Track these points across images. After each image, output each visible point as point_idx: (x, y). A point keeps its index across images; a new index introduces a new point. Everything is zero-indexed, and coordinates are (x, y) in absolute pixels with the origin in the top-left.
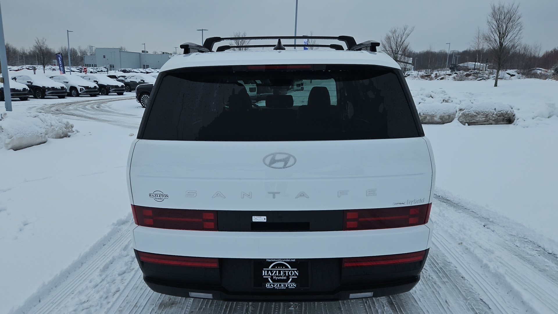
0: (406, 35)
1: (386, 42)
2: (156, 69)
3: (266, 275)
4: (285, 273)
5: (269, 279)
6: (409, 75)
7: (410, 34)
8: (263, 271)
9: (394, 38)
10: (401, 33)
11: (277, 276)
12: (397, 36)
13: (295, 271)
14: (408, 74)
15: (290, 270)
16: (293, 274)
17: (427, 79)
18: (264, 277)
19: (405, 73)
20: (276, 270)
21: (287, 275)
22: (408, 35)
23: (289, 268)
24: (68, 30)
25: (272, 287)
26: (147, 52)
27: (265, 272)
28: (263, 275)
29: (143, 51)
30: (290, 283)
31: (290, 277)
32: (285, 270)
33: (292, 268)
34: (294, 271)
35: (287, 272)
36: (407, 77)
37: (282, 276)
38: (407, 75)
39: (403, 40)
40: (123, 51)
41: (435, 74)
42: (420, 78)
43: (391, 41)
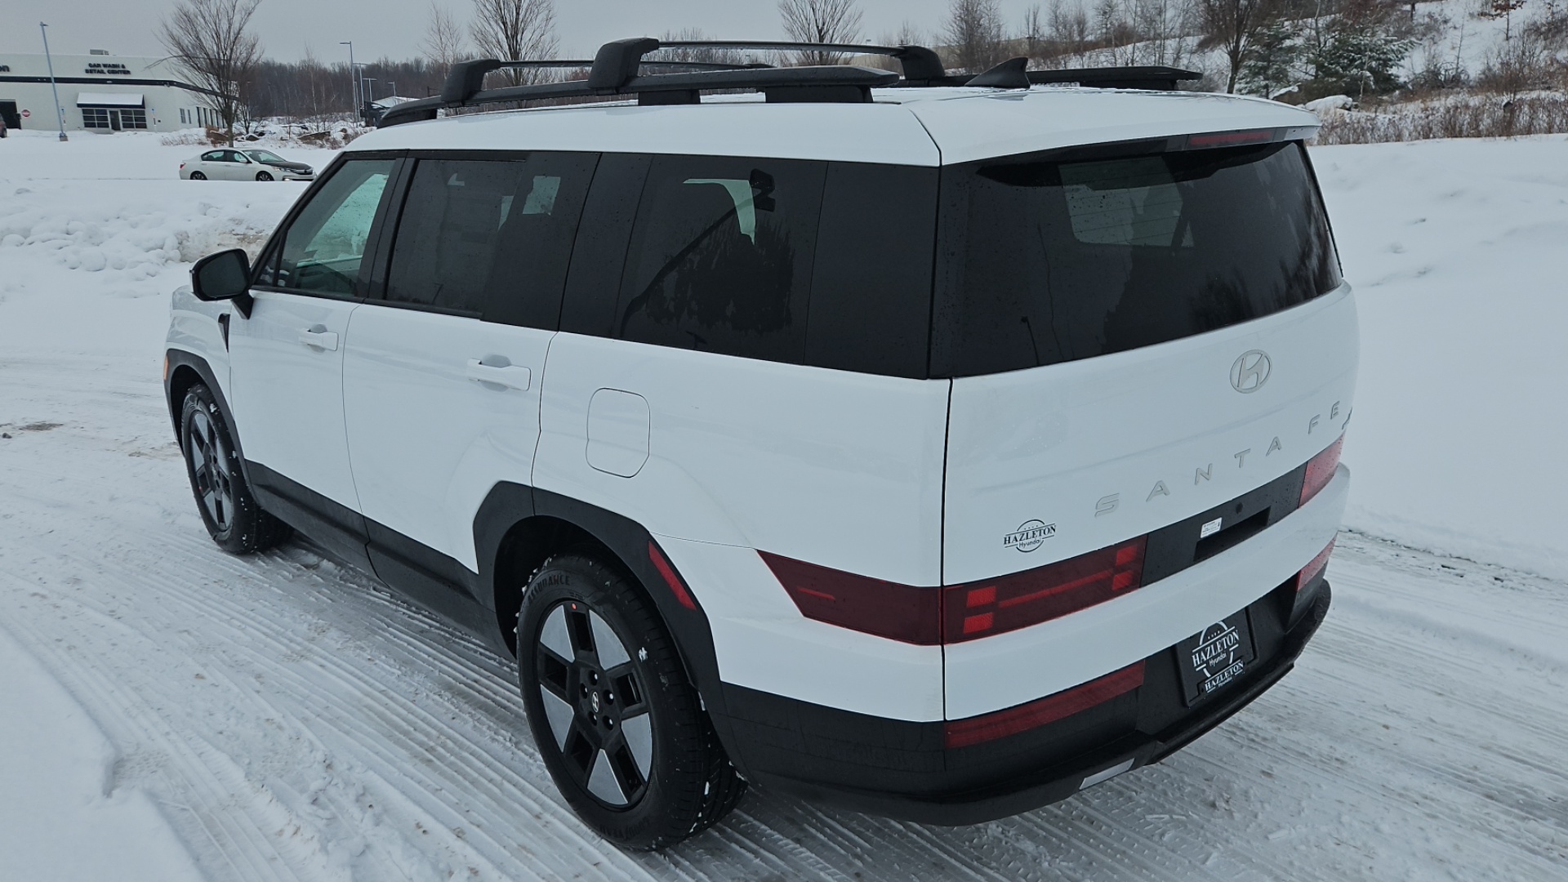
0: (243, 13)
1: (181, 31)
3: (1199, 664)
6: (262, 134)
7: (254, 8)
9: (204, 18)
10: (226, 5)
12: (214, 11)
14: (260, 129)
17: (322, 146)
19: (250, 129)
22: (249, 14)
30: (1233, 662)
36: (258, 139)
38: (255, 132)
39: (236, 26)
41: (342, 131)
42: (300, 142)
43: (199, 28)
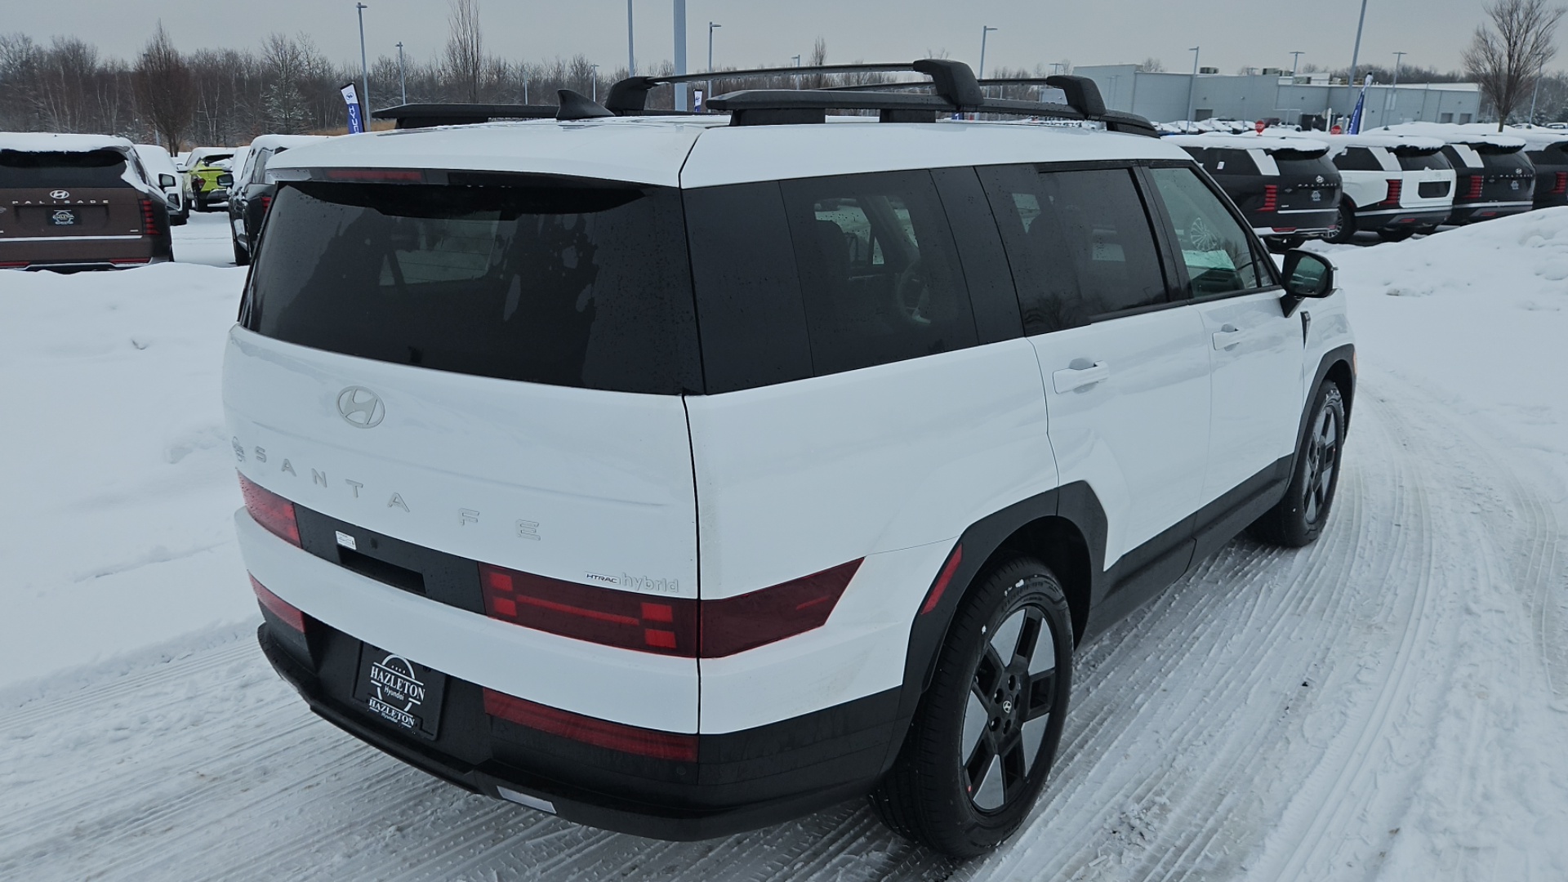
2: (1233, 120)
3: (376, 677)
4: (403, 686)
5: (379, 689)
8: (373, 668)
11: (390, 688)
13: (420, 689)
15: (412, 683)
16: (415, 695)
18: (372, 681)
20: (392, 674)
21: (406, 692)
23: (411, 677)
24: (985, 27)
25: (377, 709)
26: (1215, 71)
27: (375, 670)
28: (372, 676)
29: (1203, 70)
30: (407, 712)
31: (410, 699)
32: (405, 679)
33: (415, 679)
34: (418, 686)
35: (407, 683)
37: (397, 691)
40: (1153, 71)
